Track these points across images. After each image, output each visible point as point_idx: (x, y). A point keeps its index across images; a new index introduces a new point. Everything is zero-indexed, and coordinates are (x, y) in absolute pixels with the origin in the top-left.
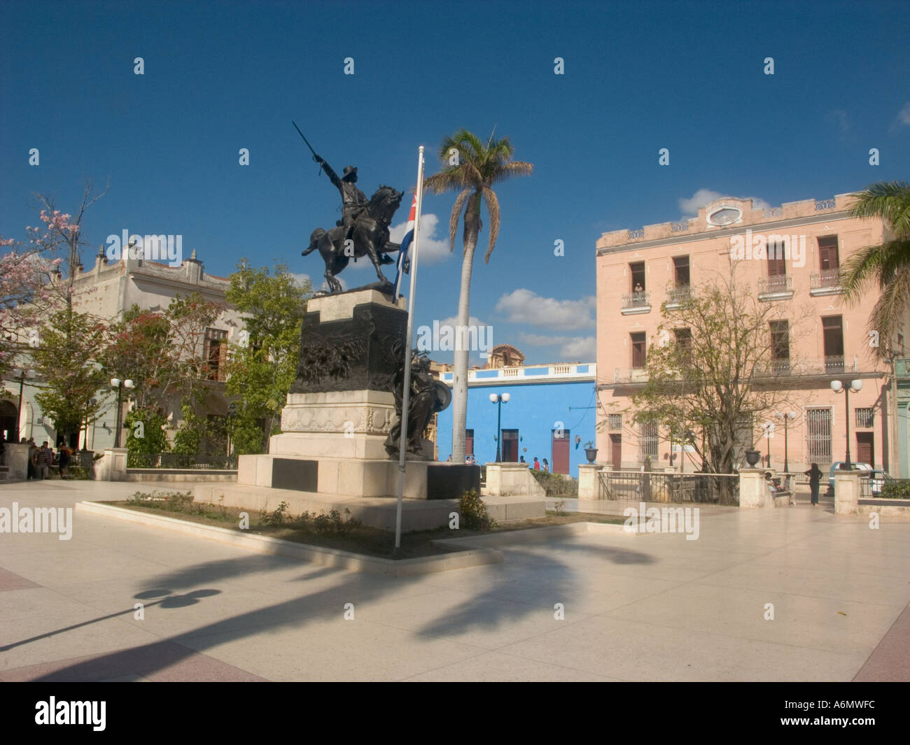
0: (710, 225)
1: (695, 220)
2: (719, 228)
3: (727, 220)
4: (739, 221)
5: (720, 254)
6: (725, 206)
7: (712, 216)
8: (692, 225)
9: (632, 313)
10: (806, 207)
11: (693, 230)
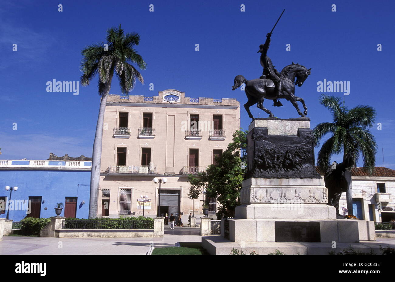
0: (164, 101)
1: (157, 97)
2: (168, 103)
3: (173, 100)
4: (179, 101)
5: (168, 115)
6: (173, 93)
7: (165, 96)
8: (155, 99)
9: (119, 138)
10: (209, 101)
11: (155, 101)
